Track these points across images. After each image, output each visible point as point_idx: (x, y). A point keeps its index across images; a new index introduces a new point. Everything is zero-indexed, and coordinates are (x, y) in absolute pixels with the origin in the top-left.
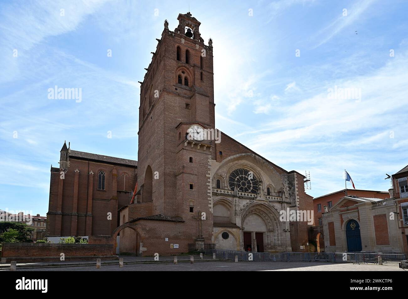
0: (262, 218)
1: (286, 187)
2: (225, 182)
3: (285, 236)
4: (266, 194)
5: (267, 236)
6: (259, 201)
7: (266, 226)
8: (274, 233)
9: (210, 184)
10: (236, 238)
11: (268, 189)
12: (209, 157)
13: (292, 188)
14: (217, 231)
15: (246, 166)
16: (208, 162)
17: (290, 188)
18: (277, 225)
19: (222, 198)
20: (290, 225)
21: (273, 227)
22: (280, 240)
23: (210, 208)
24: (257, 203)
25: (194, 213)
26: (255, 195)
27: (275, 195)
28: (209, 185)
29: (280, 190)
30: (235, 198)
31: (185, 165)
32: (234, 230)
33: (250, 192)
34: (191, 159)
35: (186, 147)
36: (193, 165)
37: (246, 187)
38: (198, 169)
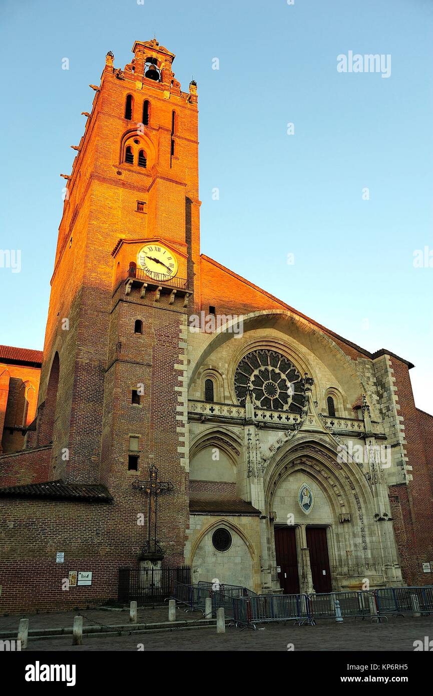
0: (320, 482)
1: (369, 393)
2: (226, 385)
3: (382, 535)
4: (326, 414)
5: (337, 535)
6: (307, 434)
7: (332, 504)
8: (353, 526)
9: (184, 389)
10: (250, 547)
11: (330, 401)
12: (182, 319)
13: (385, 394)
14: (198, 527)
15: (273, 344)
16: (180, 331)
17: (381, 396)
18: (358, 503)
19: (216, 429)
20: (391, 501)
21: (350, 507)
22: (369, 545)
23: (182, 455)
24: (302, 438)
25: (138, 473)
26: (298, 417)
27: (348, 417)
28: (181, 392)
29: (359, 403)
30: (247, 428)
31: (123, 340)
32: (244, 522)
33: (286, 412)
34: (138, 326)
35: (128, 294)
36: (144, 339)
37: (277, 396)
38: (154, 351)
